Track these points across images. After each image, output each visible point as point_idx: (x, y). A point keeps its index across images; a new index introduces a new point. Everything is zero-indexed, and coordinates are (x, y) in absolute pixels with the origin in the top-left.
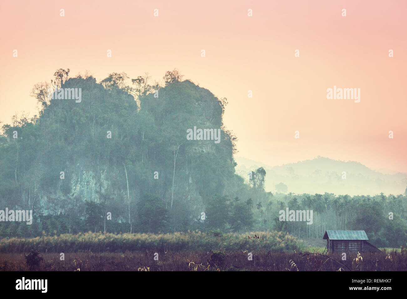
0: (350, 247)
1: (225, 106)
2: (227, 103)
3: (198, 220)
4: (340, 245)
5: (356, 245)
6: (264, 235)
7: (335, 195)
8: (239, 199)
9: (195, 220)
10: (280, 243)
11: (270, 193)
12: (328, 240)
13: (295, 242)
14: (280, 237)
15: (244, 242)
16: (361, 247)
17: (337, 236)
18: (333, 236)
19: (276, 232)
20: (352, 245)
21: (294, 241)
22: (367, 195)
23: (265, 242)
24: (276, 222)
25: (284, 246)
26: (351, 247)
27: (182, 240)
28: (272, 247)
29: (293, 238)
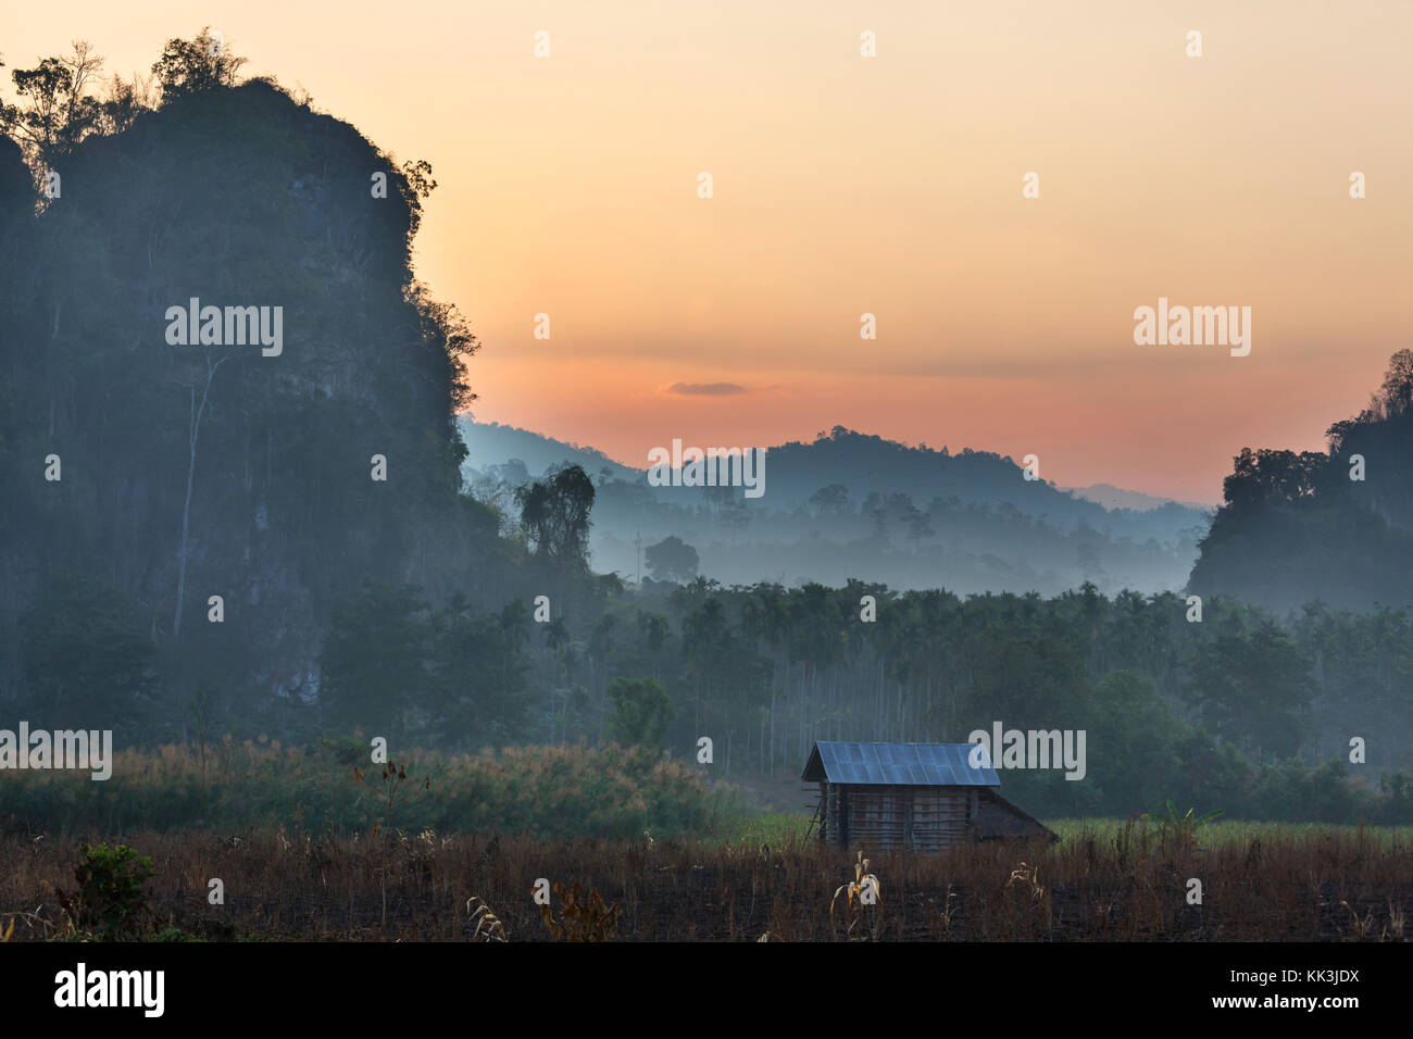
0: (919, 818)
1: (421, 200)
2: (429, 183)
3: (290, 692)
4: (876, 808)
5: (947, 809)
6: (561, 759)
7: (894, 593)
8: (466, 603)
9: (281, 693)
10: (626, 794)
11: (611, 580)
12: (824, 785)
13: (698, 792)
14: (631, 769)
15: (469, 791)
16: (968, 816)
17: (865, 769)
18: (846, 769)
19: (615, 745)
20: (926, 806)
21: (693, 787)
22: (1028, 594)
23: (561, 791)
24: (619, 704)
25: (645, 808)
26: (925, 814)
27: (190, 777)
28: (592, 814)
29: (689, 774)
